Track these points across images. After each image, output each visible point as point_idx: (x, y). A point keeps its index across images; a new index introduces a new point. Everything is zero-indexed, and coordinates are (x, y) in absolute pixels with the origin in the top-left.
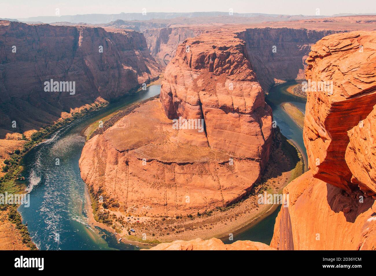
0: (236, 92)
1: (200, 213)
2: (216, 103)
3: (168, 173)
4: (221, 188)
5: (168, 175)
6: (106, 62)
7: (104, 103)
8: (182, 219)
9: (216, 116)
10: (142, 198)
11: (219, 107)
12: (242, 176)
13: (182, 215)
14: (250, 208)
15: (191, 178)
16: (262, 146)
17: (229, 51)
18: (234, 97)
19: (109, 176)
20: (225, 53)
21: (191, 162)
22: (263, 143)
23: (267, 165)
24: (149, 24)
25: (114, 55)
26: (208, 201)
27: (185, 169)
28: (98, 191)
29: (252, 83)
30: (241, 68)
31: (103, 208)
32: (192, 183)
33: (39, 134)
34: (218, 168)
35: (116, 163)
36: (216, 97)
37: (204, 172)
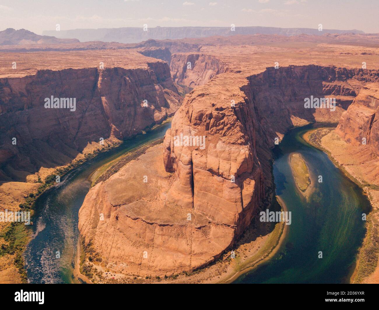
0: (224, 155)
1: (167, 276)
2: (205, 165)
3: (149, 233)
4: (192, 252)
5: (149, 234)
6: (123, 101)
7: (116, 143)
8: (150, 280)
9: (203, 177)
10: (121, 256)
11: (207, 169)
12: (214, 242)
13: (152, 276)
14: (213, 275)
15: (168, 240)
16: (239, 214)
17: (224, 112)
18: (221, 161)
19: (100, 230)
20: (221, 114)
21: (171, 224)
22: (240, 210)
23: (245, 230)
24: (180, 44)
25: (132, 93)
26: (177, 264)
27: (164, 231)
28: (88, 243)
29: (241, 147)
30: (234, 130)
31: (88, 261)
32: (166, 245)
33: (52, 177)
34: (194, 233)
35: (109, 216)
36: (206, 159)
37: (181, 235)
